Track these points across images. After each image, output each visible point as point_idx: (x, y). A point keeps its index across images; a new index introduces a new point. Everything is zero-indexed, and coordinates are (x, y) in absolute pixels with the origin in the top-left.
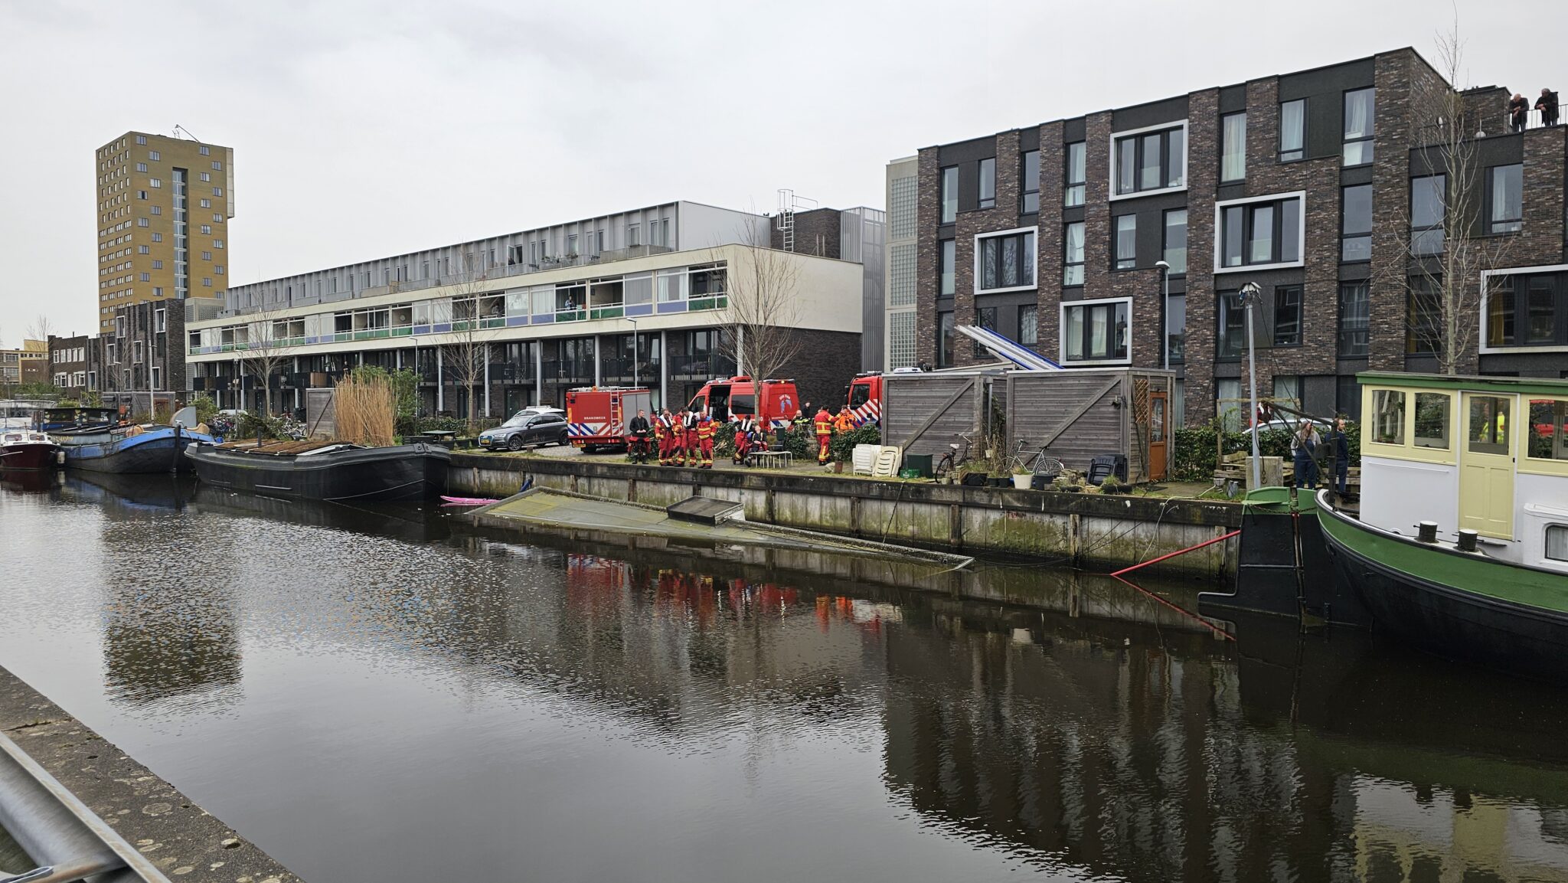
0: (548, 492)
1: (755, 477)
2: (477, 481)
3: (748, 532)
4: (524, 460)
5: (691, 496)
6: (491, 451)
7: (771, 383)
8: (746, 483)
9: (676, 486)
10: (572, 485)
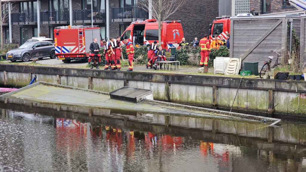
0: (45, 84)
1: (159, 76)
2: (6, 78)
3: (155, 106)
4: (31, 67)
5: (123, 86)
6: (13, 62)
7: (168, 23)
8: (154, 79)
9: (115, 81)
10: (58, 81)
